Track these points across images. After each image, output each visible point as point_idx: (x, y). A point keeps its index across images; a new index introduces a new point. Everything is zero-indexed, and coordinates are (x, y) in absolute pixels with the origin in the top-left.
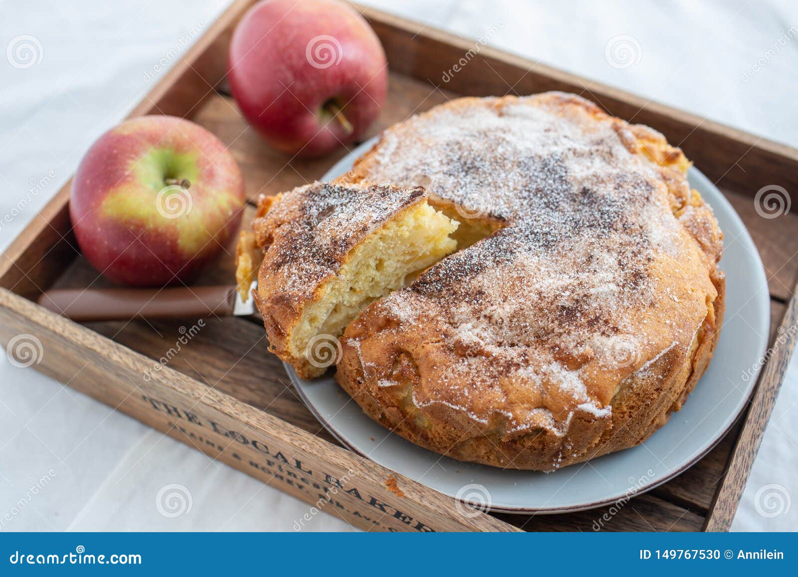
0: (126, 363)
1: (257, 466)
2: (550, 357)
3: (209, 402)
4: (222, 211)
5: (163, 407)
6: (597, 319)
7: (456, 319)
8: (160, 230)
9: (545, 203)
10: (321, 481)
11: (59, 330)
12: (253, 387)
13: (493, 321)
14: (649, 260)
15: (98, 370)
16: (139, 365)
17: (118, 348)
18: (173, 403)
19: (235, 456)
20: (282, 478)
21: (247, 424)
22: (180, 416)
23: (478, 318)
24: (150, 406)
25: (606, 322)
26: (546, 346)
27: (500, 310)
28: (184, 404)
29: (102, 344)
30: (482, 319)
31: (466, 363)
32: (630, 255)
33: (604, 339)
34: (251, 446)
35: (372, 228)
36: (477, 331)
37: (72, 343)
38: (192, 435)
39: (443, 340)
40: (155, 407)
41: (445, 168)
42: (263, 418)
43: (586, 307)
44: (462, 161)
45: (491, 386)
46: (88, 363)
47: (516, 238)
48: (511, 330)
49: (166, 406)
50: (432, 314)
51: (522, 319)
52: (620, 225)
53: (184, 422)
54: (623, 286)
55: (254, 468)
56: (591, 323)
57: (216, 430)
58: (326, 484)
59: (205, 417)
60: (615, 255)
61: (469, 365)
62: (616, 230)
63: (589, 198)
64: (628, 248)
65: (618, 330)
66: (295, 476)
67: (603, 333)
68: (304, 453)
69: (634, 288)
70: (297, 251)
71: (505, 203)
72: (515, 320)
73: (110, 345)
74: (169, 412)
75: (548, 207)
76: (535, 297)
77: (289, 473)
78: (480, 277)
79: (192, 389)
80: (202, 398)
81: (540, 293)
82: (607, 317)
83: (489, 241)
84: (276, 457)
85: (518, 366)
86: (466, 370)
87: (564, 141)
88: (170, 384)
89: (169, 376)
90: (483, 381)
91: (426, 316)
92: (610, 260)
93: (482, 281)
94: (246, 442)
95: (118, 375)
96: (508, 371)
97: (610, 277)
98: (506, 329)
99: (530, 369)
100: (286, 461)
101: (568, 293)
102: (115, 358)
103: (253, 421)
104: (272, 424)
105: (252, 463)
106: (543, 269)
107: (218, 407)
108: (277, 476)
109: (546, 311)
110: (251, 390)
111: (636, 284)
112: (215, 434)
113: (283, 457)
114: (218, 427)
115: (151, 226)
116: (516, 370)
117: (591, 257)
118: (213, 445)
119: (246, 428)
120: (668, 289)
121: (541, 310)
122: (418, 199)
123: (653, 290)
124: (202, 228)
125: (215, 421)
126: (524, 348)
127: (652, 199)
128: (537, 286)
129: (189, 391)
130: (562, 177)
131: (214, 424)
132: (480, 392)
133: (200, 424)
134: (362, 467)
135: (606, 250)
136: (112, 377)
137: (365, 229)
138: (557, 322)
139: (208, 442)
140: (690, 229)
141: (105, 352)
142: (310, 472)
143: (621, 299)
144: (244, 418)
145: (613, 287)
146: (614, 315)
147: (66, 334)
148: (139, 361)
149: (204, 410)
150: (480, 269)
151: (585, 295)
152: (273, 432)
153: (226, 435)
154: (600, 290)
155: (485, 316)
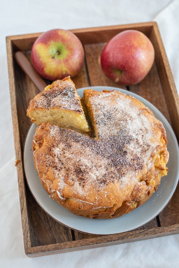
2: (64, 175)
4: (62, 71)
6: (83, 179)
7: (59, 146)
9: (112, 144)
13: (64, 155)
14: (113, 182)
23: (62, 151)
25: (84, 182)
26: (67, 172)
27: (68, 154)
30: (63, 152)
31: (49, 156)
32: (110, 176)
33: (78, 185)
35: (62, 108)
36: (59, 153)
39: (51, 147)
41: (105, 113)
43: (85, 174)
44: (111, 115)
45: (47, 166)
47: (94, 144)
48: (65, 161)
50: (56, 139)
51: (70, 161)
52: (118, 168)
54: (97, 180)
56: (81, 179)
60: (107, 172)
61: (49, 157)
62: (116, 168)
63: (124, 154)
64: (112, 174)
65: (84, 187)
67: (80, 184)
69: (99, 183)
70: (50, 96)
71: (104, 134)
72: (68, 160)
75: (112, 146)
76: (78, 160)
78: (75, 143)
81: (80, 161)
82: (86, 182)
83: (89, 138)
85: (57, 169)
86: (47, 158)
87: (140, 136)
90: (47, 163)
91: (55, 138)
92: (104, 172)
93: (74, 144)
96: (53, 168)
97: (98, 175)
98: (65, 159)
99: (58, 172)
101: (85, 167)
106: (89, 157)
109: (76, 165)
111: (101, 183)
116: (55, 169)
117: (101, 166)
120: (107, 192)
121: (75, 164)
123: (103, 188)
126: (63, 167)
127: (137, 171)
128: (82, 158)
130: (125, 143)
132: (43, 165)
135: (106, 169)
137: (60, 107)
138: (74, 170)
140: (135, 187)
143: (93, 182)
145: (95, 177)
146: (88, 183)
148: (12, 85)
150: (78, 141)
151: (88, 172)
154: (92, 175)
155: (64, 152)
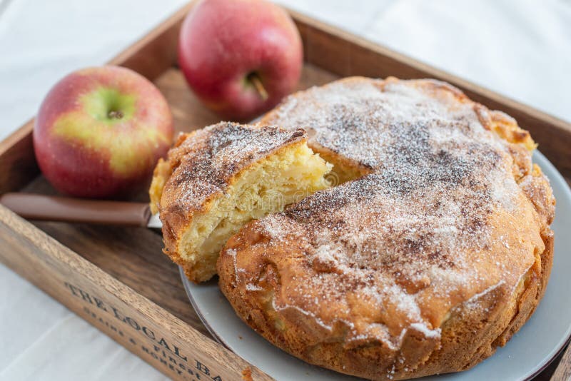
0: (52, 253)
1: (147, 351)
2: (392, 280)
3: (110, 289)
4: (151, 144)
5: (79, 294)
6: (437, 254)
7: (318, 241)
8: (96, 150)
9: (407, 159)
10: (194, 368)
11: (6, 220)
12: (157, 288)
13: (348, 246)
14: (488, 212)
15: (34, 258)
16: (62, 254)
17: (48, 239)
18: (86, 290)
19: (132, 340)
20: (165, 363)
21: (138, 311)
22: (91, 302)
23: (336, 242)
24: (70, 291)
25: (445, 257)
26: (391, 271)
27: (355, 238)
28: (93, 291)
29: (37, 235)
30: (339, 243)
31: (321, 277)
32: (472, 205)
33: (441, 271)
34: (141, 331)
35: (257, 157)
36: (333, 252)
37: (15, 232)
38: (101, 320)
39: (304, 256)
40: (74, 293)
41: (329, 124)
42: (152, 308)
43: (429, 243)
44: (344, 120)
45: (339, 299)
46: (26, 251)
47: (378, 183)
48: (363, 255)
49: (81, 292)
50: (298, 234)
51: (373, 246)
52: (467, 182)
53: (94, 308)
54: (463, 230)
55: (145, 353)
56: (431, 257)
57: (117, 316)
58: (198, 371)
59: (109, 303)
60: (459, 204)
61: (323, 279)
62: (464, 185)
63: (445, 158)
64: (472, 200)
65: (453, 265)
66: (175, 362)
67: (441, 266)
68: (180, 341)
69: (472, 233)
70: (196, 172)
71: (374, 155)
72: (367, 246)
73: (43, 237)
74: (84, 298)
75: (409, 162)
76: (386, 230)
77: (171, 359)
78: (343, 210)
79: (100, 278)
80: (107, 287)
81: (391, 227)
82: (446, 253)
83: (355, 183)
84: (160, 343)
85: (364, 285)
86: (320, 283)
87: (431, 113)
88: (84, 272)
89: (84, 265)
90: (332, 294)
91: (293, 236)
92: (455, 208)
93: (344, 213)
94: (138, 328)
95: (47, 263)
96: (355, 288)
97: (453, 220)
98: (358, 253)
99: (374, 288)
100: (168, 347)
101: (414, 230)
102: (45, 247)
103: (143, 309)
104: (158, 314)
105: (143, 348)
106: (397, 209)
107: (117, 295)
108: (162, 361)
109: (394, 242)
110: (155, 290)
111: (474, 229)
112: (116, 319)
113: (165, 344)
114: (118, 313)
115: (89, 146)
116: (362, 288)
117: (439, 203)
118: (115, 330)
119: (138, 315)
120: (502, 237)
121: (390, 241)
122: (298, 139)
123: (488, 235)
124: (131, 154)
125: (117, 308)
126: (371, 271)
127: (498, 165)
128: (390, 221)
129: (97, 279)
130: (424, 140)
131: (115, 310)
132: (329, 303)
133: (105, 310)
134: (225, 358)
135: (452, 200)
136: (43, 263)
137: (250, 157)
138: (401, 252)
139: (112, 328)
140: (527, 193)
141: (37, 242)
142: (185, 359)
143: (459, 240)
144: (137, 306)
145: (454, 229)
146: (452, 252)
147: (11, 224)
148: (64, 252)
149: (108, 297)
150: (345, 203)
151: (429, 233)
152: (157, 320)
153: (124, 321)
154: (443, 230)
155: (342, 241)
